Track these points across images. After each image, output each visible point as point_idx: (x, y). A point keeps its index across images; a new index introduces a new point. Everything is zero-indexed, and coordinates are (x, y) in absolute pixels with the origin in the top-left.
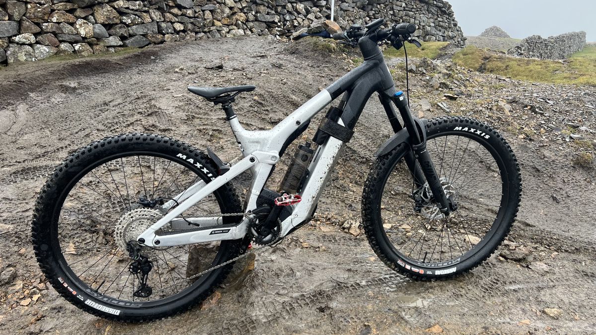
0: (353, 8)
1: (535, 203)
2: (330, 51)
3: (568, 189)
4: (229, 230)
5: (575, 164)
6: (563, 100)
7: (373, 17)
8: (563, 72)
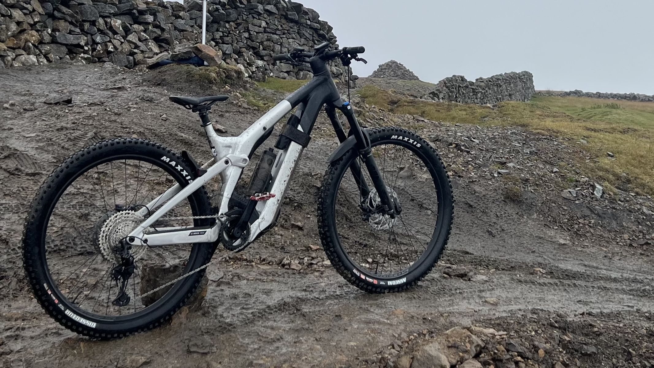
0: (192, 26)
1: (472, 238)
2: (210, 82)
3: (502, 223)
4: (205, 232)
5: (505, 198)
6: (489, 139)
7: (220, 41)
8: (493, 119)
